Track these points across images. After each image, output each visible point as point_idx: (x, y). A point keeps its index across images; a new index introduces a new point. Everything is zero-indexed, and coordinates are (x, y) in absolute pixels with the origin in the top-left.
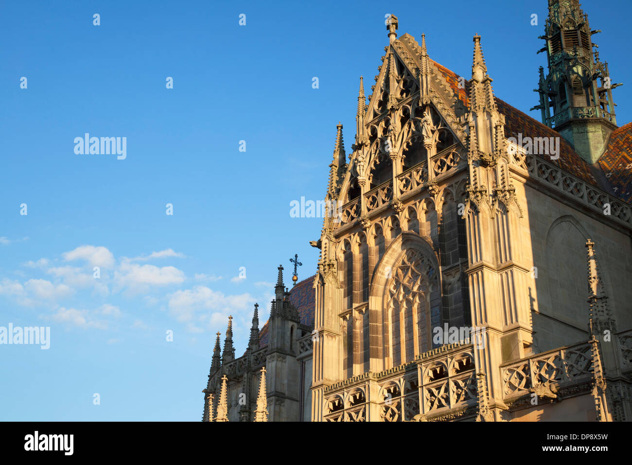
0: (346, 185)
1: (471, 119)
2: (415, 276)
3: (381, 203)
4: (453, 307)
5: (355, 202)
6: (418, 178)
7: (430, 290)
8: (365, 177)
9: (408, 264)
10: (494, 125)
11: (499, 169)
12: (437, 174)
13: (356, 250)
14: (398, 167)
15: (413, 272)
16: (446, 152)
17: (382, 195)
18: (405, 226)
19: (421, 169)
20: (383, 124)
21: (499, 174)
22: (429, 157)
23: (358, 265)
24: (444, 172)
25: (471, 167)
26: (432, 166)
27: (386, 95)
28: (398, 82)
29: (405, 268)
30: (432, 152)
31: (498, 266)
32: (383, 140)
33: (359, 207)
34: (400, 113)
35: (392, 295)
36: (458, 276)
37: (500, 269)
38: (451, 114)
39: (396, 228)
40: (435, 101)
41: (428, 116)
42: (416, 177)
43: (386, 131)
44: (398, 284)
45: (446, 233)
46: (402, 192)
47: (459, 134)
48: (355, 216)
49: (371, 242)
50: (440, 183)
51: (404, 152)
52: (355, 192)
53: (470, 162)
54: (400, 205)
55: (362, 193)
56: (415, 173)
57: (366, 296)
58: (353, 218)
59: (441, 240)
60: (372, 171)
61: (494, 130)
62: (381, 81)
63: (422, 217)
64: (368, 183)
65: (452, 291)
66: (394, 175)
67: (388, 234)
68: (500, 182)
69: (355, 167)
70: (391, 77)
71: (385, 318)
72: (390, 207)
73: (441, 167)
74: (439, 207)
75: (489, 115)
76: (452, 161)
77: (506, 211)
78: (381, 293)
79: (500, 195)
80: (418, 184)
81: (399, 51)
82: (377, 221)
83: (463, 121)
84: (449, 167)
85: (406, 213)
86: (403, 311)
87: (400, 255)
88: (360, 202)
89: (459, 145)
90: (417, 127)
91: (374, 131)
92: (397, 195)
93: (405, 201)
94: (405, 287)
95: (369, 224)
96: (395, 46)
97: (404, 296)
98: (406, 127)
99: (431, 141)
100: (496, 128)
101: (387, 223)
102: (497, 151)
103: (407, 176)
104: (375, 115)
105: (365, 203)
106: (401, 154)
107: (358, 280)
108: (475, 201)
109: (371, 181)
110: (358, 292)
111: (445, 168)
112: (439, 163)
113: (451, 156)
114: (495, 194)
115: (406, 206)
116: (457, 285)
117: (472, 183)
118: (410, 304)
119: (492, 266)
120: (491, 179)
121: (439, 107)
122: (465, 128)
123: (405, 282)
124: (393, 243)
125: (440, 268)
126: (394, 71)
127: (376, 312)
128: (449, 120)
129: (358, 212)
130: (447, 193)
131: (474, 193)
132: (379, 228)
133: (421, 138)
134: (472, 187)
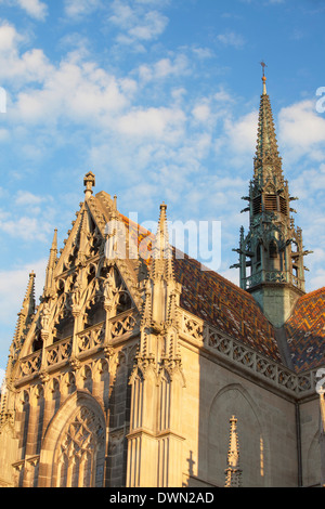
0: (31, 335)
1: (148, 286)
2: (86, 433)
3: (60, 358)
4: (115, 467)
5: (37, 354)
6: (96, 338)
7: (98, 449)
8: (49, 331)
9: (81, 421)
10: (169, 294)
11: (169, 338)
12: (113, 336)
13: (34, 402)
14: (79, 325)
15: (84, 429)
16: (124, 316)
17: (62, 351)
18: (80, 384)
19: (100, 329)
20: (71, 279)
21: (169, 342)
22: (108, 318)
23: (34, 418)
24: (120, 336)
25: (143, 334)
26: (109, 328)
27: (76, 250)
28: (89, 239)
29: (77, 425)
30: (111, 314)
31: (157, 433)
32: (69, 296)
33: (40, 361)
34: (87, 270)
35: (63, 450)
36: (122, 439)
37: (159, 436)
38: (132, 278)
39: (72, 385)
40: (119, 264)
41: (111, 278)
42: (95, 336)
43: (72, 286)
44: (70, 440)
45: (117, 395)
46: (81, 350)
47: (136, 299)
48: (36, 368)
49: (49, 396)
50: (115, 346)
51: (87, 311)
52: (38, 345)
53: (142, 329)
54: (77, 363)
55: (44, 346)
56: (94, 332)
57: (38, 449)
58: (33, 370)
59: (111, 402)
60: (56, 326)
61: (169, 299)
62: (74, 236)
63: (97, 377)
64: (51, 337)
65: (116, 452)
66: (75, 332)
67: (64, 390)
68: (168, 351)
69: (40, 319)
70: (82, 233)
71: (54, 472)
72: (68, 364)
73: (117, 330)
74: (113, 370)
75: (166, 284)
76: (128, 325)
77: (170, 381)
78: (53, 447)
79: (167, 364)
80: (96, 344)
81: (92, 209)
82: (55, 375)
83: (142, 287)
84: (125, 331)
85: (83, 371)
86: (71, 466)
87: (74, 412)
88: (41, 355)
89: (135, 310)
90: (100, 287)
91: (62, 284)
92: (76, 352)
93: (82, 360)
94: (75, 444)
95: (47, 378)
96: (89, 203)
97: (74, 452)
98: (91, 285)
99: (111, 302)
100: (171, 297)
101: (65, 379)
102: (168, 321)
103: (87, 335)
104: (65, 269)
105: (46, 356)
106: (83, 312)
107: (33, 433)
108: (142, 368)
109: (55, 335)
110: (32, 444)
111: (121, 331)
112: (116, 325)
113: (127, 320)
114: (162, 363)
115: (83, 364)
116: (120, 447)
117: (142, 350)
118: (78, 460)
119: (151, 433)
120: (161, 347)
121: (122, 270)
122: (143, 294)
123: (76, 438)
124: (68, 399)
125: (108, 429)
126: (86, 227)
127: (47, 465)
128: (129, 284)
129: (39, 364)
130: (121, 356)
131: (143, 360)
132: (56, 383)
133: (103, 298)
134: (141, 354)
